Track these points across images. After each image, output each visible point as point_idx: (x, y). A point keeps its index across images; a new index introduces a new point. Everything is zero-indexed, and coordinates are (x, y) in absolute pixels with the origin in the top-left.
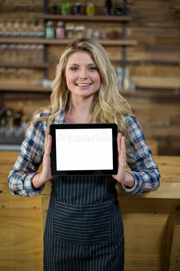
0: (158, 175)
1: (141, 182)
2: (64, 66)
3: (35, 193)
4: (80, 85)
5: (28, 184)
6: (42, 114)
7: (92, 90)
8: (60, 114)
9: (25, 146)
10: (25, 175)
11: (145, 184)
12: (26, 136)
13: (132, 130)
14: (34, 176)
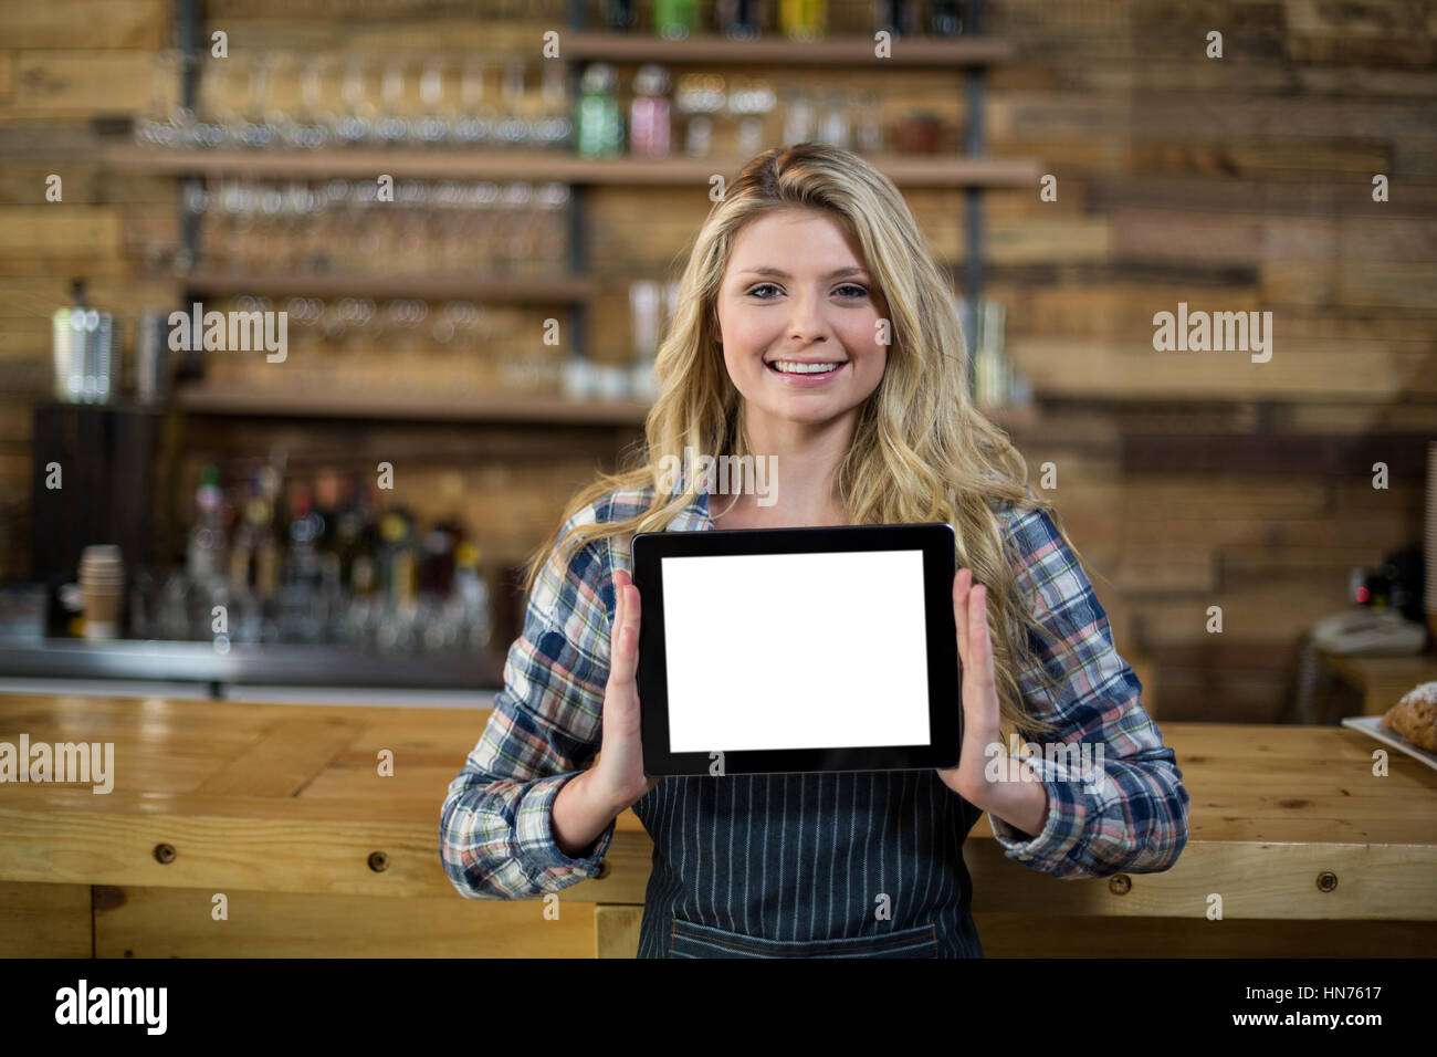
0: (1173, 789)
1: (1080, 809)
2: (711, 275)
3: (570, 872)
4: (792, 368)
5: (532, 827)
6: (607, 507)
7: (845, 389)
8: (691, 507)
9: (521, 662)
10: (519, 788)
11: (1100, 824)
12: (531, 613)
13: (1037, 573)
14: (560, 788)
